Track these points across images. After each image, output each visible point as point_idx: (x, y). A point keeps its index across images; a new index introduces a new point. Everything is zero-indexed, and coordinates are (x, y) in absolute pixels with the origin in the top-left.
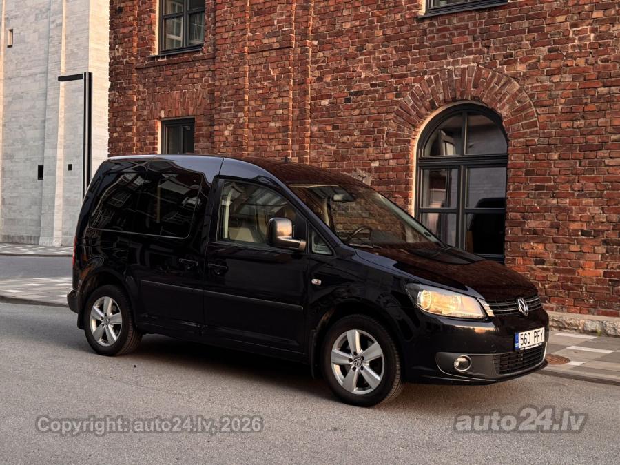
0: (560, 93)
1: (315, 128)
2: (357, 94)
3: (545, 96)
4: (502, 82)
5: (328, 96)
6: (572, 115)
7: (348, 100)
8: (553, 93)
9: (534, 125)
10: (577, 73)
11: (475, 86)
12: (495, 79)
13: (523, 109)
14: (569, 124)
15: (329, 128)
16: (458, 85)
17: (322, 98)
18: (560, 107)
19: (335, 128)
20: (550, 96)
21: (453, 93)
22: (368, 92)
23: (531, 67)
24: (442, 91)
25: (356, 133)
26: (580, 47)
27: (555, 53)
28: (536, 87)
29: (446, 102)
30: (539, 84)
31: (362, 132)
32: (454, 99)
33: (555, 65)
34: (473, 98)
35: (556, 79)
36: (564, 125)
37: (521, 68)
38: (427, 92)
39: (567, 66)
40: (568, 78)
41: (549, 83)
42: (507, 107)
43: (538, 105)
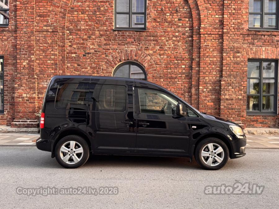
0: (163, 61)
1: (69, 65)
2: (88, 53)
3: (159, 61)
4: (145, 56)
5: (75, 53)
6: (167, 68)
7: (84, 55)
8: (161, 61)
9: (155, 70)
10: (168, 56)
11: (136, 56)
12: (142, 55)
13: (152, 65)
14: (166, 71)
15: (76, 65)
16: (130, 55)
17: (72, 53)
18: (163, 65)
19: (79, 65)
20: (160, 62)
21: (128, 57)
22: (93, 53)
23: (154, 52)
24: (123, 56)
25: (89, 68)
26: (169, 48)
27: (161, 48)
28: (156, 59)
29: (125, 60)
30: (157, 58)
31: (91, 68)
32: (128, 59)
33: (162, 52)
34: (135, 60)
35: (162, 56)
36: (165, 71)
37: (151, 52)
38: (118, 56)
39: (165, 53)
40: (165, 57)
41: (160, 58)
42: (147, 64)
43: (157, 64)
